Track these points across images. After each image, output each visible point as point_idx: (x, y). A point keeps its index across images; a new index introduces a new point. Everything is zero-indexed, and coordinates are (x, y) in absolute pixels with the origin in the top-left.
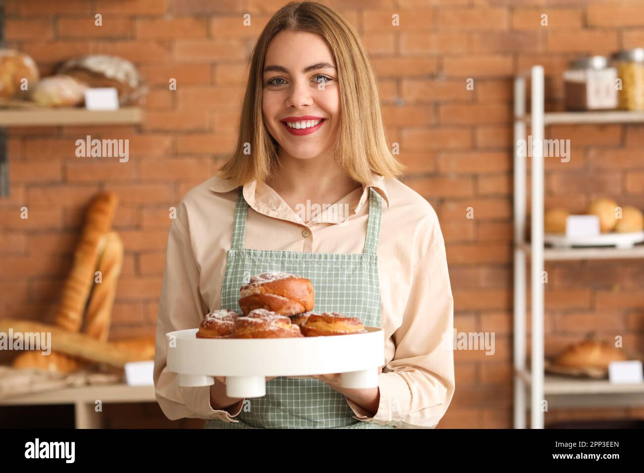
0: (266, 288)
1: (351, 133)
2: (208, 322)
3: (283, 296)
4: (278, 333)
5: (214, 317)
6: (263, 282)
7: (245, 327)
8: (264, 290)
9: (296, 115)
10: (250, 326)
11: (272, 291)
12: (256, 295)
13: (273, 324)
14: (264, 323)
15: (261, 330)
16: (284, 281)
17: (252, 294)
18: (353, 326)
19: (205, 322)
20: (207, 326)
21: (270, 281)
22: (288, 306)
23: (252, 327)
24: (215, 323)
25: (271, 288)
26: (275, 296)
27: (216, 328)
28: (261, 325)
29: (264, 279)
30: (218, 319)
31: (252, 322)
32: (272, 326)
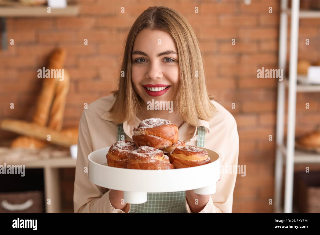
0: (149, 131)
1: (186, 96)
2: (113, 150)
3: (159, 137)
4: (155, 164)
5: (117, 147)
6: (147, 127)
7: (135, 159)
8: (148, 132)
9: (152, 83)
10: (138, 159)
11: (152, 133)
12: (142, 135)
13: (152, 158)
14: (147, 157)
15: (145, 162)
16: (160, 127)
17: (140, 134)
18: (202, 157)
19: (112, 150)
20: (113, 152)
21: (152, 127)
22: (162, 143)
23: (139, 160)
24: (118, 151)
25: (152, 132)
26: (154, 137)
27: (118, 154)
28: (145, 159)
29: (148, 125)
30: (119, 148)
31: (139, 156)
32: (152, 160)
